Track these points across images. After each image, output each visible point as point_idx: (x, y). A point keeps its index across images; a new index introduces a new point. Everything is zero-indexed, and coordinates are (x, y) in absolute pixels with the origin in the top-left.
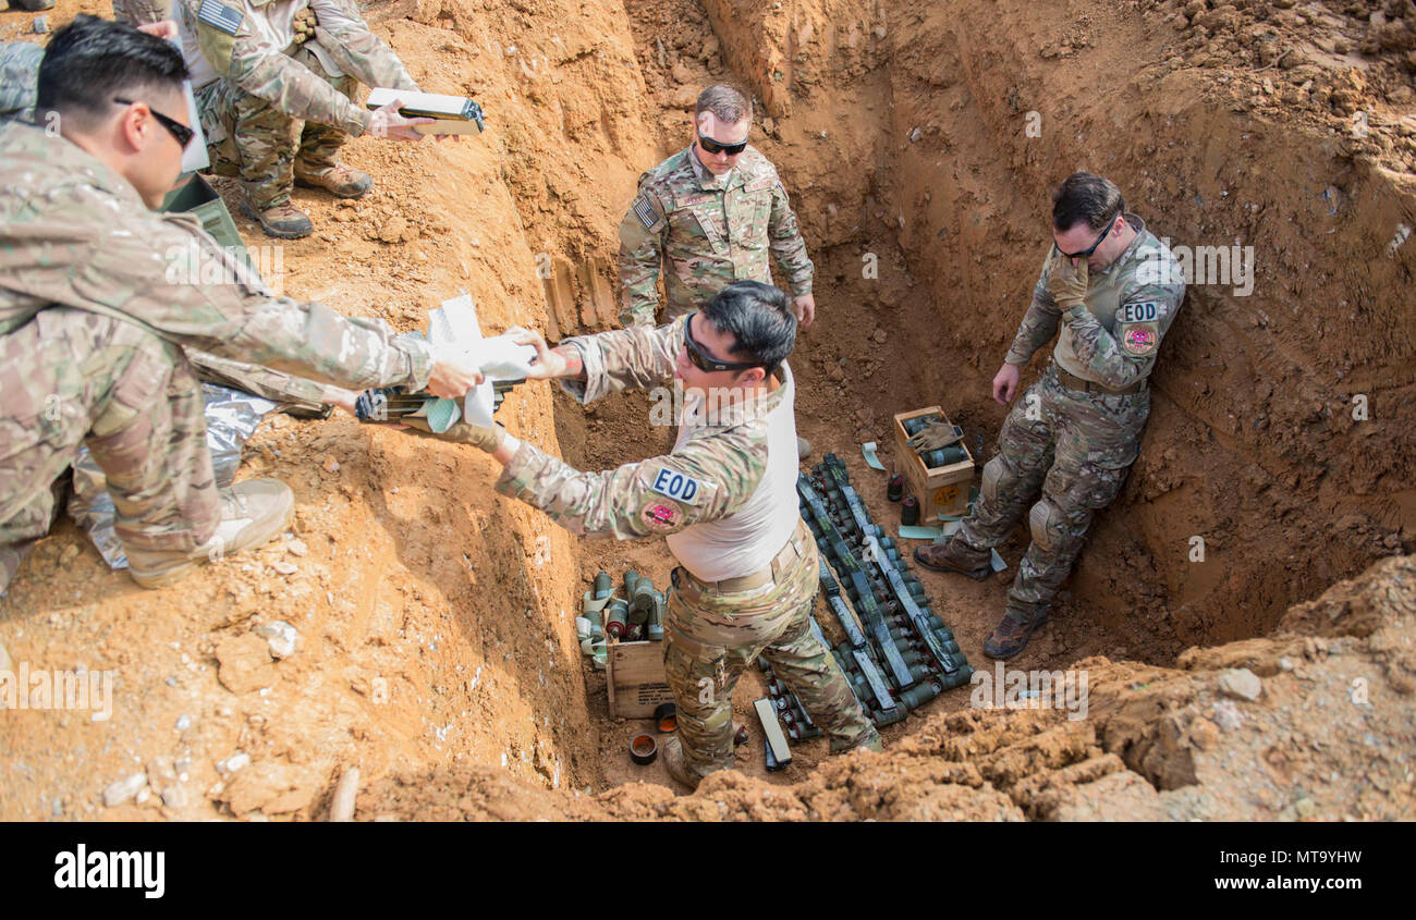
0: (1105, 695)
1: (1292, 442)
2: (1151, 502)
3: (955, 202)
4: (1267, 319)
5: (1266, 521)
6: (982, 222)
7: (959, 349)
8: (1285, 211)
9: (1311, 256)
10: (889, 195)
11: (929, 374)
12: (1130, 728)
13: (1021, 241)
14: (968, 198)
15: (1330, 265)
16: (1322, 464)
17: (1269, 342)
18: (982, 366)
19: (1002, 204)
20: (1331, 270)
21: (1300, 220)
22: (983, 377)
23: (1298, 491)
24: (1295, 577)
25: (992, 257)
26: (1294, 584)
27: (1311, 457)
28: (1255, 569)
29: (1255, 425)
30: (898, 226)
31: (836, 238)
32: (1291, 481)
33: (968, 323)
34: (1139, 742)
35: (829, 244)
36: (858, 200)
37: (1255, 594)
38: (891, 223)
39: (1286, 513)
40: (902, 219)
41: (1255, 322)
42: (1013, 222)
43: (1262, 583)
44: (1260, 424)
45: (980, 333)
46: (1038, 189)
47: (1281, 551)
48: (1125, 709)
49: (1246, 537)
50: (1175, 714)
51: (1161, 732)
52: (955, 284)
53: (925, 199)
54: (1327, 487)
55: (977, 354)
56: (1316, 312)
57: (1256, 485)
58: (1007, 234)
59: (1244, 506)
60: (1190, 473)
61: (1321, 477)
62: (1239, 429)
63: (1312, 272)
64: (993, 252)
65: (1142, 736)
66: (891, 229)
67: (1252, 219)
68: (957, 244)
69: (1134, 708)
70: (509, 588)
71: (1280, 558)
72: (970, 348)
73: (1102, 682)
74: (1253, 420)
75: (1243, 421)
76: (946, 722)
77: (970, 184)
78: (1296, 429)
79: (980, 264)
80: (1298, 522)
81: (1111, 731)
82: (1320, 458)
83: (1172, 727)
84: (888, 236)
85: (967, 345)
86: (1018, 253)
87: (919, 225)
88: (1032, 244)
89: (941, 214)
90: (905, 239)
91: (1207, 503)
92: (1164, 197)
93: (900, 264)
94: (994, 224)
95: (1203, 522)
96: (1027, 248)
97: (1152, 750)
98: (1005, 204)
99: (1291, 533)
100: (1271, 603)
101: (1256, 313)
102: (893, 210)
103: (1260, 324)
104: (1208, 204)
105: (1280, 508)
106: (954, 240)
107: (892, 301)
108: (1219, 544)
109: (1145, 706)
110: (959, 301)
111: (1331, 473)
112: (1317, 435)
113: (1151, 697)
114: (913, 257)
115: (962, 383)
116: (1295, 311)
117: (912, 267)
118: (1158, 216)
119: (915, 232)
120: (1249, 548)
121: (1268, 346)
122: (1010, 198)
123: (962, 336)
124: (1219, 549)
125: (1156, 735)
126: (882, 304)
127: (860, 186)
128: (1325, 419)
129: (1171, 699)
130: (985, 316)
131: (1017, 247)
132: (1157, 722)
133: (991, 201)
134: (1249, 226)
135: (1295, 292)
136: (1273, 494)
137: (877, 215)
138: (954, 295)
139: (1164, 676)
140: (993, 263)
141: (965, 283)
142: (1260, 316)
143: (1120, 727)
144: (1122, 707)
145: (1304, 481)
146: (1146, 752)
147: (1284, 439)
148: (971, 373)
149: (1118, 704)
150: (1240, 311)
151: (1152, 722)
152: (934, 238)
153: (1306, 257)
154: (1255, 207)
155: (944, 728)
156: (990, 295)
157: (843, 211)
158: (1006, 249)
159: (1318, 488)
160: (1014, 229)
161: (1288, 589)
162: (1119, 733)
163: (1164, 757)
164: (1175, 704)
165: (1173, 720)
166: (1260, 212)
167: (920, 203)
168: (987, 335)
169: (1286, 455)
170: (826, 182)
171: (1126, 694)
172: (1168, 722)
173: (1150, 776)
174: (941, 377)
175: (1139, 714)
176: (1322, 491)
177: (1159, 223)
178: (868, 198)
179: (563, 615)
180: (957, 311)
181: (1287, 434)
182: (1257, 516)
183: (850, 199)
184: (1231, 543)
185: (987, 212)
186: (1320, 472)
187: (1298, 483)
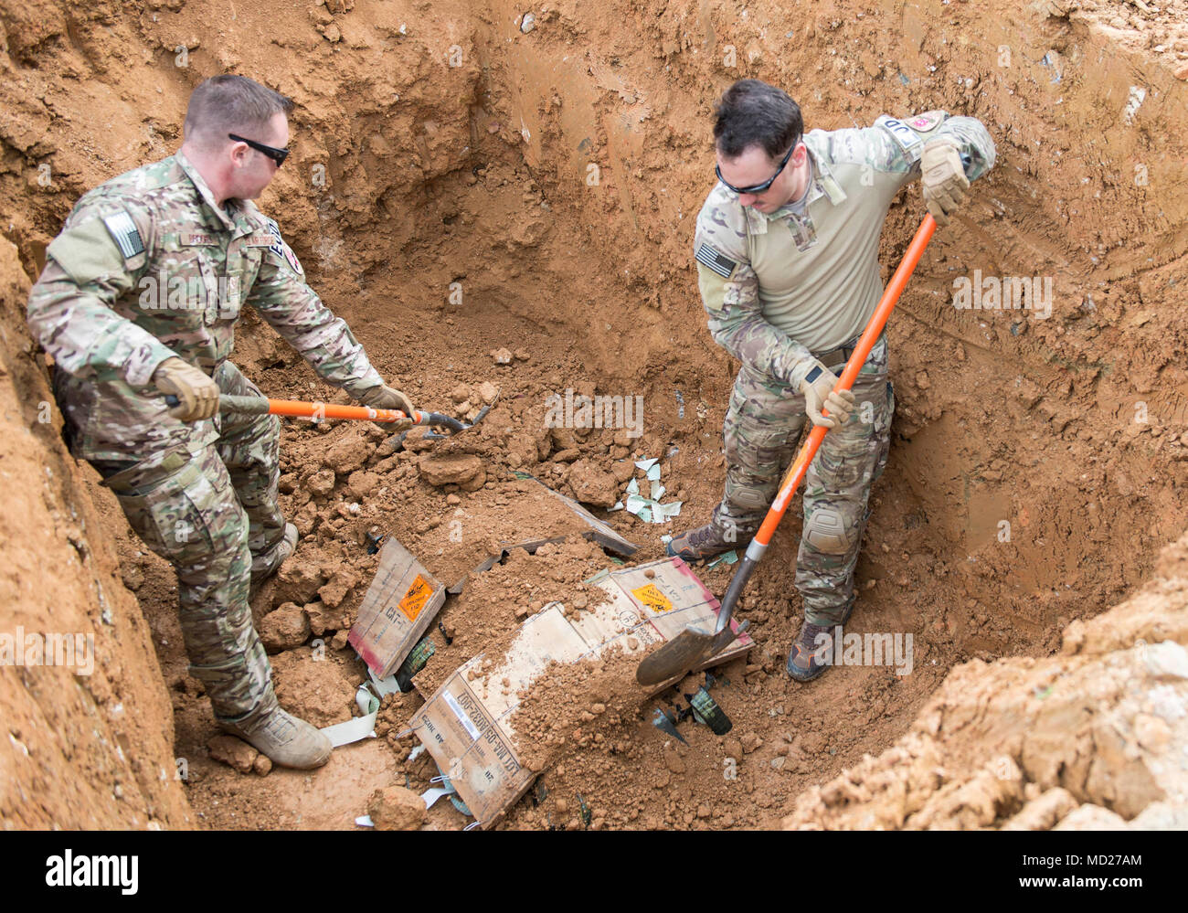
0: (1007, 710)
1: (1058, 345)
2: (909, 440)
3: (595, 105)
4: (1003, 208)
5: (1046, 439)
6: (636, 127)
7: (631, 288)
8: (1003, 83)
9: (1040, 131)
10: (503, 102)
11: (595, 324)
12: (1054, 747)
13: (689, 146)
14: (611, 97)
15: (1062, 138)
16: (1095, 364)
17: (1010, 234)
18: (665, 307)
19: (657, 102)
20: (1066, 145)
21: (1023, 91)
22: (669, 319)
23: (1074, 399)
24: (1092, 498)
25: (655, 169)
26: (1092, 507)
27: (1082, 358)
28: (1046, 497)
29: (1012, 331)
30: (522, 141)
31: (440, 164)
32: (1064, 389)
33: (637, 255)
34: (1076, 762)
35: (434, 174)
36: (462, 113)
37: (1051, 525)
38: (512, 138)
39: (1065, 426)
40: (526, 133)
41: (991, 213)
42: (677, 123)
43: (1056, 512)
44: (1019, 330)
45: (656, 264)
46: (700, 80)
47: (1071, 471)
48: (1040, 723)
49: (1028, 463)
50: (1109, 719)
51: (1100, 744)
52: (612, 208)
53: (554, 105)
54: (1105, 388)
55: (656, 291)
56: (1057, 193)
57: (1026, 400)
58: (670, 138)
59: (1018, 426)
60: (951, 399)
61: (1096, 378)
62: (995, 338)
63: (1045, 150)
64: (656, 163)
65: (1078, 753)
66: (512, 146)
67: (968, 94)
68: (607, 157)
69: (1054, 720)
70: (83, 761)
71: (1072, 480)
72: (646, 285)
73: (996, 694)
74: (1009, 326)
75: (998, 329)
76: (823, 800)
77: (611, 80)
78: (1059, 329)
79: (642, 179)
80: (1081, 434)
81: (1031, 757)
82: (1092, 358)
83: (1112, 735)
84: (510, 155)
85: (640, 283)
86: (689, 162)
87: (549, 138)
88: (705, 148)
89: (578, 121)
90: (533, 157)
91: (975, 431)
92: (861, 77)
93: (534, 190)
94: (651, 128)
95: (974, 453)
96: (700, 154)
97: (1096, 769)
98: (661, 101)
99: (1077, 448)
100: (1070, 533)
101: (988, 202)
102: (513, 123)
103: (996, 215)
104: (915, 83)
105: (1060, 421)
106: (603, 152)
107: (530, 239)
108: (997, 476)
109: (1068, 715)
110: (620, 229)
111: (1107, 373)
112: (1083, 332)
113: (1072, 703)
114: (548, 179)
115: (643, 331)
116: (1034, 196)
117: (550, 192)
118: (857, 101)
119: (546, 147)
120: (1034, 475)
121: (1010, 238)
122: (666, 95)
123: (633, 271)
124: (999, 481)
125: (1094, 748)
126: (517, 244)
127: (462, 94)
128: (1088, 314)
129: (1099, 700)
130: (659, 243)
131: (686, 154)
132: (1091, 733)
133: (643, 99)
134: (966, 104)
135: (1030, 173)
136: (1048, 407)
137: (492, 130)
138: (614, 222)
139: (1066, 669)
140: (659, 176)
141: (624, 204)
142: (994, 205)
143: (1042, 748)
144: (1034, 722)
145: (1078, 387)
146: (1088, 772)
147: (1048, 342)
148: (651, 316)
149: (1028, 720)
150: (972, 203)
151: (1084, 734)
152: (574, 154)
153: (1035, 133)
154: (970, 82)
155: (821, 808)
156: (661, 216)
157: (445, 131)
158: (671, 157)
159: (1094, 392)
160: (679, 131)
161: (1087, 513)
162: (1044, 756)
163: (1111, 774)
164: (1104, 705)
165: (1112, 727)
166: (975, 88)
167: (547, 109)
168: (666, 267)
169: (1054, 360)
170: (416, 93)
171: (1034, 705)
172: (1106, 730)
173: (1100, 802)
174: (614, 329)
175: (1062, 727)
176: (1100, 394)
177: (860, 110)
178: (474, 109)
179: (164, 775)
180: (620, 241)
181: (1050, 337)
182: (1034, 436)
183: (453, 113)
184: (1010, 473)
185: (640, 113)
186: (1094, 374)
187: (1072, 389)
